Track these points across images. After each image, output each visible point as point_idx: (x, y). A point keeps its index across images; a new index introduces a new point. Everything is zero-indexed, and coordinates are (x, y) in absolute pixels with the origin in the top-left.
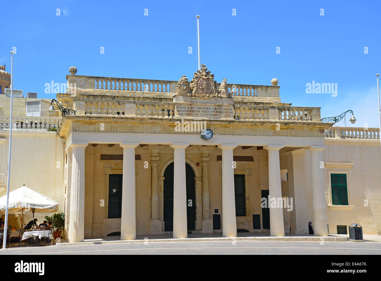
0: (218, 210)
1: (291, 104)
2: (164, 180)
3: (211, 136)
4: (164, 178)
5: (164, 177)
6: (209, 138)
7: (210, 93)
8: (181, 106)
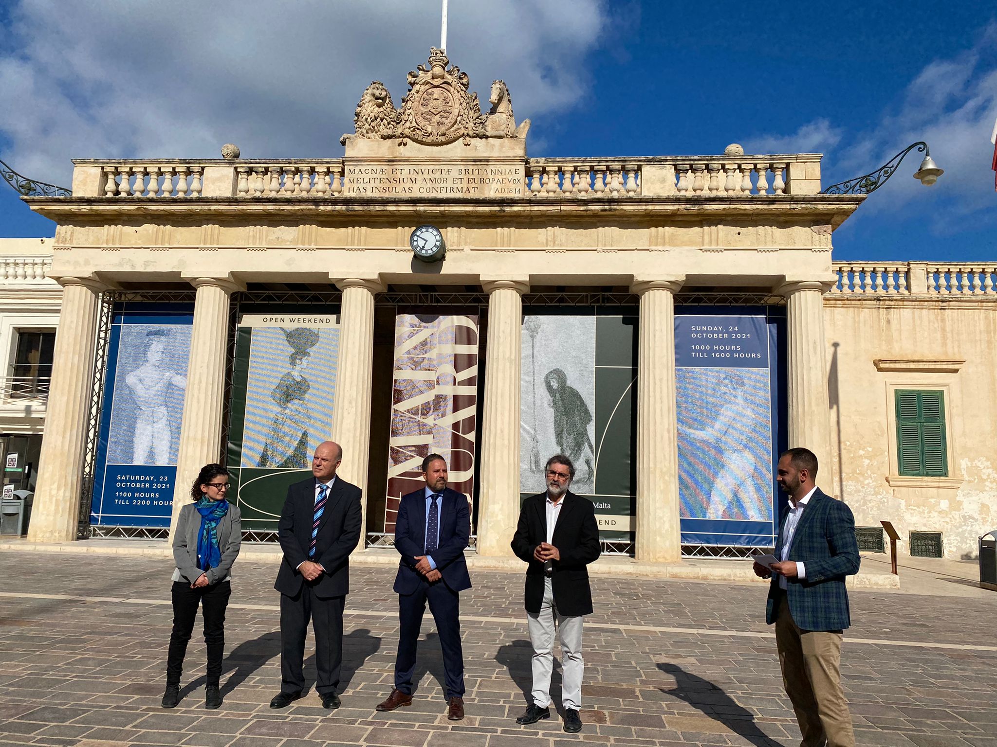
6: (430, 251)
7: (452, 126)
8: (360, 167)
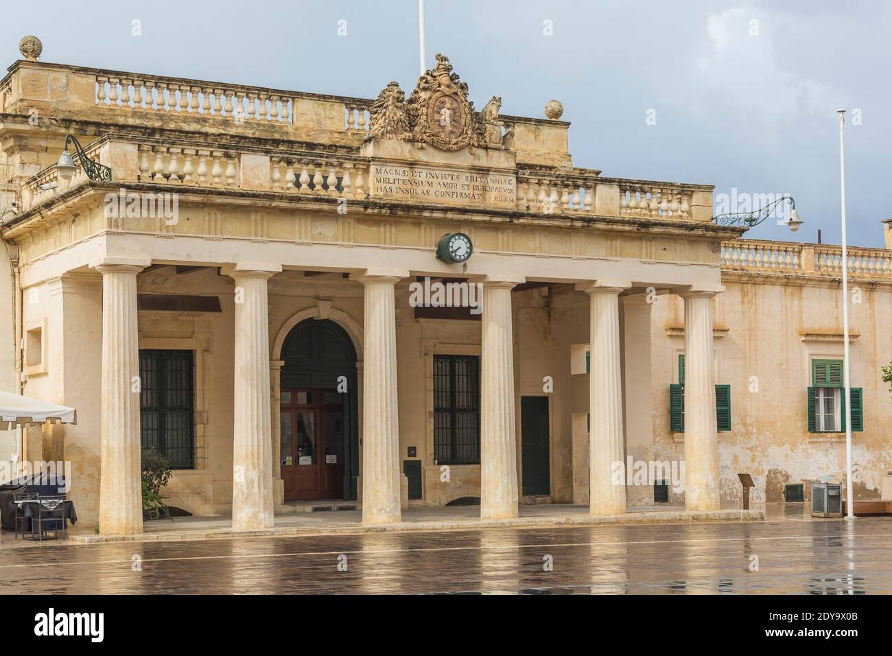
0: (414, 449)
1: (600, 172)
2: (281, 367)
3: (467, 252)
4: (282, 363)
5: (281, 359)
6: (462, 257)
7: (460, 135)
8: (386, 167)
